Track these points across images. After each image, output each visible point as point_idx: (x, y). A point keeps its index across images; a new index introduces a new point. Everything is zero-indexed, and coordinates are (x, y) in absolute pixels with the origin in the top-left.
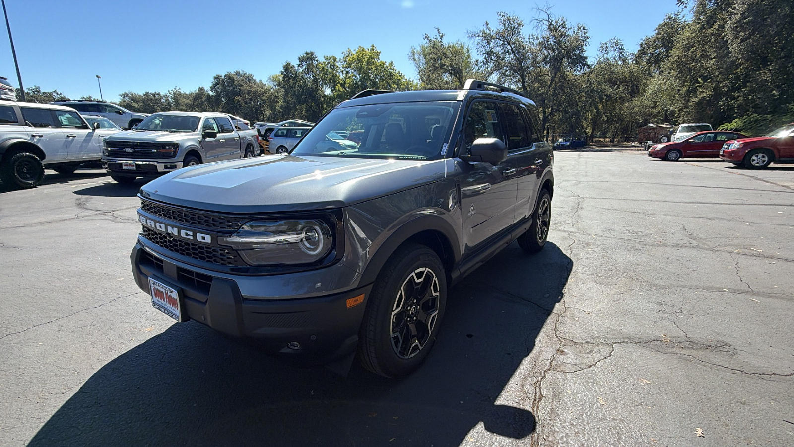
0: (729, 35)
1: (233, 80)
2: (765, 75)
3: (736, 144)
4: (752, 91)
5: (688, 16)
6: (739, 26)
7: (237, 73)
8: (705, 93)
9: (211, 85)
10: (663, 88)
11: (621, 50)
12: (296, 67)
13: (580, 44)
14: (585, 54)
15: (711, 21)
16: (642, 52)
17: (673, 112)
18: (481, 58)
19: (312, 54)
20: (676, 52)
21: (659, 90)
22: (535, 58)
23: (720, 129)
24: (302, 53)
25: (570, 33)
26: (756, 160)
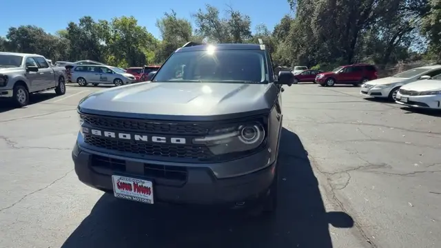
0: (312, 26)
1: (27, 32)
2: (325, 45)
3: (322, 76)
4: (321, 52)
5: (293, 15)
6: (317, 23)
7: (29, 27)
8: (303, 52)
9: (7, 34)
10: (285, 49)
11: (266, 30)
12: (78, 26)
13: (247, 25)
14: (250, 31)
15: (304, 19)
16: (275, 32)
17: (288, 61)
18: (199, 29)
19: (90, 18)
20: (291, 32)
21: (283, 51)
22: (226, 30)
23: (312, 69)
24: (82, 17)
25: (242, 19)
26: (330, 82)
